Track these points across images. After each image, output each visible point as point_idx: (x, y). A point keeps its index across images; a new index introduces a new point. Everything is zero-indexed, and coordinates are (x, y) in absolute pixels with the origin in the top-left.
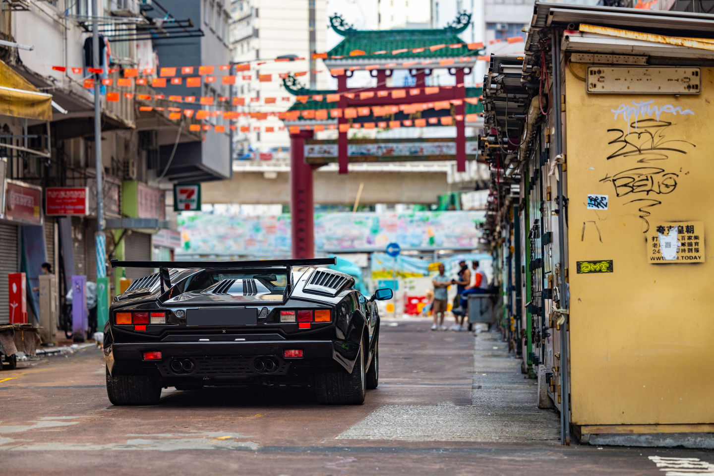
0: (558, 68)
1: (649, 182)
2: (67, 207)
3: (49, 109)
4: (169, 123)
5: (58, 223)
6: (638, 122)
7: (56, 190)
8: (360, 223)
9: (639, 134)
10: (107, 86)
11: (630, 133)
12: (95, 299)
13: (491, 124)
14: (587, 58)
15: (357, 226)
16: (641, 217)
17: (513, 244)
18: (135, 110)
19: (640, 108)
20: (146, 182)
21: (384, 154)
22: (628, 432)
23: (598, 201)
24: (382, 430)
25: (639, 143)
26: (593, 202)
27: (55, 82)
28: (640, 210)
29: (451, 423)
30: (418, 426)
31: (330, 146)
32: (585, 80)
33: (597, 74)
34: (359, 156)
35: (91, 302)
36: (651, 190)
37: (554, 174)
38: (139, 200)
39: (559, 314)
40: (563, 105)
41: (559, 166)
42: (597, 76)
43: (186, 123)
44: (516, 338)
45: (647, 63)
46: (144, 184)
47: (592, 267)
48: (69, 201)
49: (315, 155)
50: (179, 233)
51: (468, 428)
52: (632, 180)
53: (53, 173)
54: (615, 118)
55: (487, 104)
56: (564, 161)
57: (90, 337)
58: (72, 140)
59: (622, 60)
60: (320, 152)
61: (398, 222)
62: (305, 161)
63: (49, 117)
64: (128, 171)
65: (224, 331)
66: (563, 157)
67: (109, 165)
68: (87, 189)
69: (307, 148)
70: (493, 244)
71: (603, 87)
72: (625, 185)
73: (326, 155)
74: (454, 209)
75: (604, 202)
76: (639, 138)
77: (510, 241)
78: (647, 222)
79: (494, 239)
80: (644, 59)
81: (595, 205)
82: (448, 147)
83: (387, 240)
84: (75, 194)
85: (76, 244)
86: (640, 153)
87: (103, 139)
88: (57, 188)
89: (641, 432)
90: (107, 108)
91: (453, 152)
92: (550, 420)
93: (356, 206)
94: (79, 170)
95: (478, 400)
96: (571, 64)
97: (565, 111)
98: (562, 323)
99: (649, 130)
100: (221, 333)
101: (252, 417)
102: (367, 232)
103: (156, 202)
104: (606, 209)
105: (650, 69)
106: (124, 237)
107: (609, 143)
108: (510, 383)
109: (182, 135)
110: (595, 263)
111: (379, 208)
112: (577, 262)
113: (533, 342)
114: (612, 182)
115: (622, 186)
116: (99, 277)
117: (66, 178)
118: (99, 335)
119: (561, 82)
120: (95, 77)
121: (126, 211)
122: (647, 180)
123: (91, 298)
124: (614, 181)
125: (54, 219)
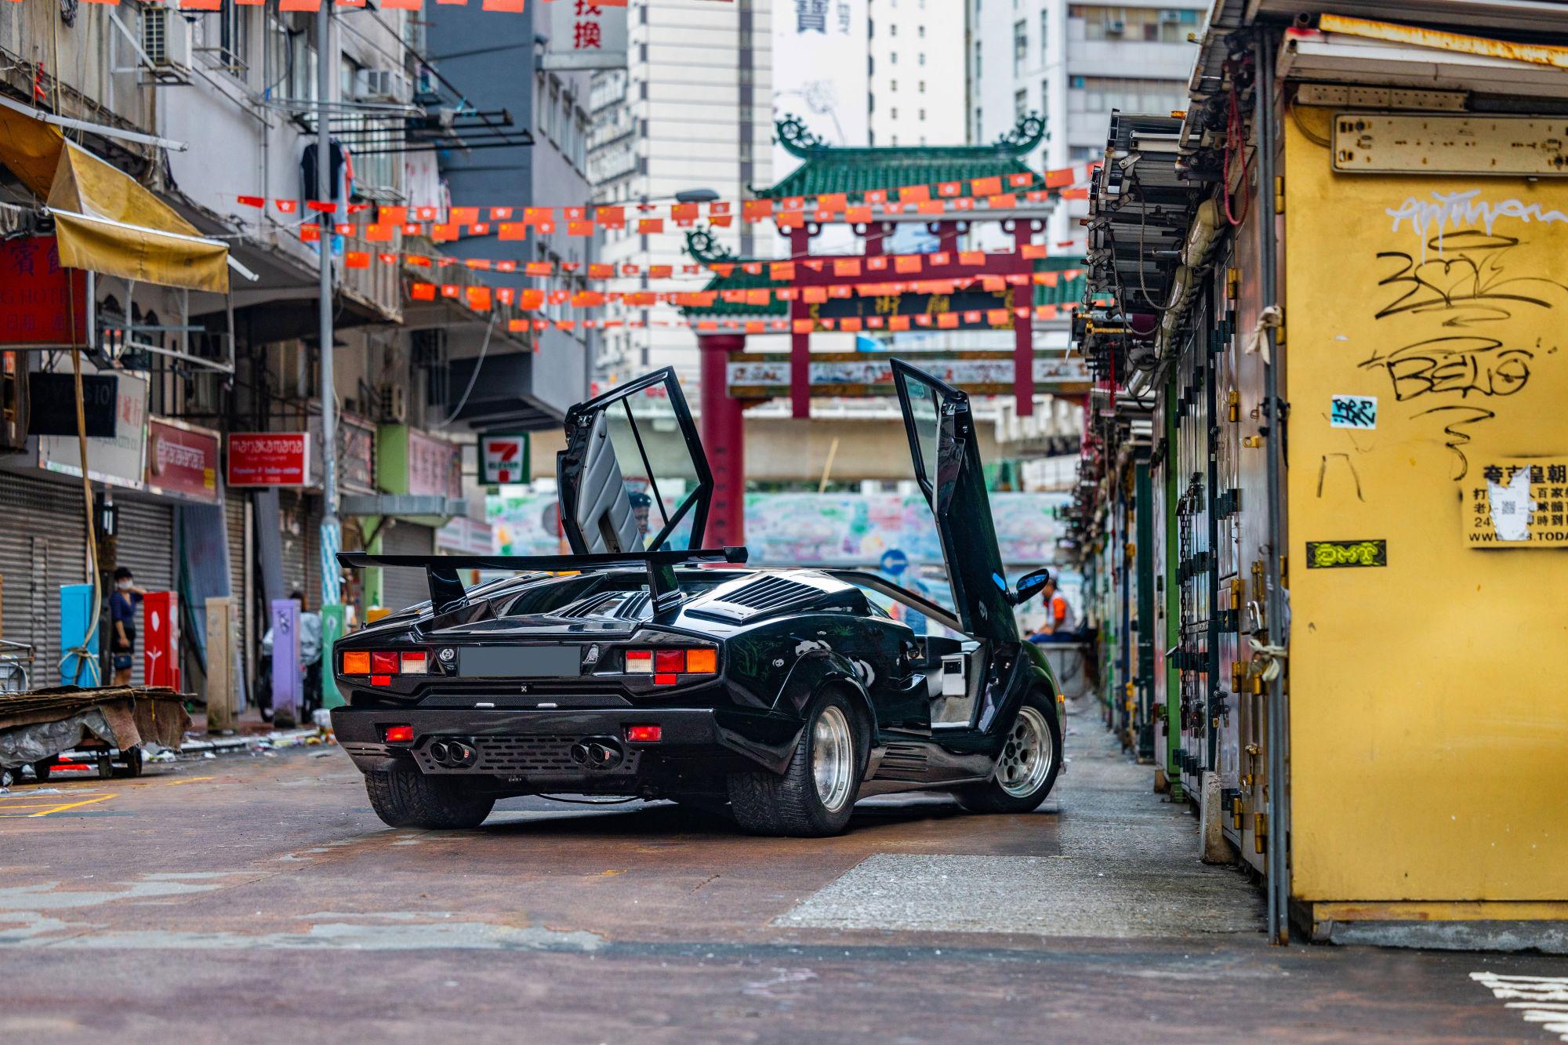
0: (1269, 117)
1: (1468, 371)
2: (269, 471)
3: (221, 272)
4: (469, 316)
5: (253, 501)
6: (1445, 236)
7: (247, 439)
8: (833, 512)
9: (1448, 264)
10: (346, 236)
11: (1428, 262)
12: (317, 645)
13: (1101, 279)
14: (1333, 96)
15: (827, 519)
16: (1449, 445)
17: (1133, 540)
18: (402, 289)
19: (1451, 205)
20: (426, 430)
21: (877, 380)
22: (1416, 918)
23: (1355, 410)
24: (874, 908)
25: (1446, 284)
26: (1344, 412)
27: (243, 227)
28: (1447, 431)
29: (1022, 893)
30: (950, 900)
31: (776, 365)
32: (1328, 144)
33: (1355, 131)
34: (830, 383)
35: (311, 651)
36: (1472, 387)
37: (1258, 349)
38: (411, 461)
39: (1266, 657)
40: (1279, 199)
41: (1269, 331)
42: (1355, 135)
43: (501, 315)
44: (1139, 723)
45: (1466, 106)
46: (421, 433)
47: (1341, 554)
48: (273, 459)
49: (748, 381)
50: (489, 527)
51: (1060, 904)
52: (1431, 364)
53: (244, 407)
54: (1395, 229)
55: (1096, 231)
56: (1280, 322)
57: (307, 720)
58: (282, 345)
59: (1410, 99)
60: (756, 377)
61: (904, 512)
62: (727, 394)
63: (223, 286)
64: (390, 406)
65: (524, 689)
66: (1279, 312)
67: (353, 394)
68: (307, 436)
69: (732, 368)
70: (1086, 549)
71: (1369, 159)
72: (1416, 376)
73: (768, 382)
74: (1008, 490)
75: (1369, 412)
76: (1447, 272)
77: (1125, 535)
78: (1463, 457)
79: (1088, 539)
80: (1460, 99)
81: (1347, 418)
82: (999, 367)
83: (881, 544)
84: (285, 446)
85: (289, 544)
86: (1449, 306)
87: (336, 343)
88: (252, 433)
89: (1446, 919)
90: (347, 280)
91: (1009, 377)
92: (1233, 887)
93: (825, 483)
94: (294, 401)
95: (1074, 846)
96: (1299, 109)
97: (1283, 212)
98: (1274, 676)
99: (1468, 254)
100: (519, 692)
101: (596, 878)
102: (844, 530)
103: (443, 467)
104: (1372, 426)
105: (1471, 120)
106: (382, 531)
107: (1381, 283)
108: (1133, 811)
109: (494, 340)
110: (1347, 545)
111: (868, 487)
112: (1308, 544)
113: (1184, 727)
114: (1386, 368)
115: (1408, 377)
116: (326, 603)
117: (269, 415)
118: (323, 716)
119: (1277, 150)
120: (322, 220)
121: (385, 483)
122: (1464, 364)
123: (311, 644)
124: (1390, 365)
125: (244, 493)
